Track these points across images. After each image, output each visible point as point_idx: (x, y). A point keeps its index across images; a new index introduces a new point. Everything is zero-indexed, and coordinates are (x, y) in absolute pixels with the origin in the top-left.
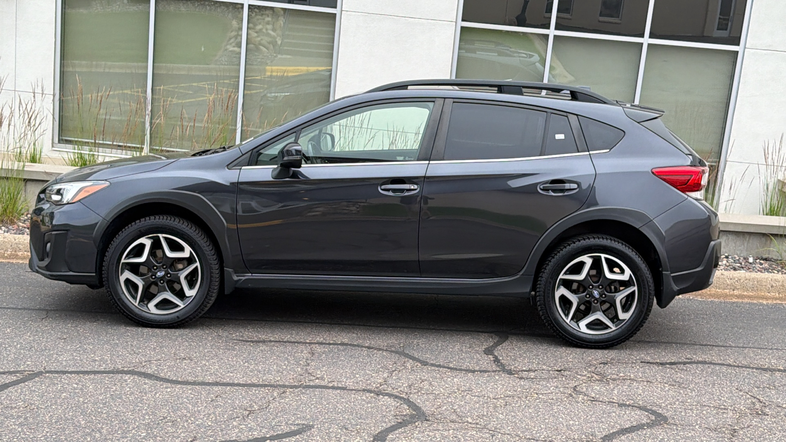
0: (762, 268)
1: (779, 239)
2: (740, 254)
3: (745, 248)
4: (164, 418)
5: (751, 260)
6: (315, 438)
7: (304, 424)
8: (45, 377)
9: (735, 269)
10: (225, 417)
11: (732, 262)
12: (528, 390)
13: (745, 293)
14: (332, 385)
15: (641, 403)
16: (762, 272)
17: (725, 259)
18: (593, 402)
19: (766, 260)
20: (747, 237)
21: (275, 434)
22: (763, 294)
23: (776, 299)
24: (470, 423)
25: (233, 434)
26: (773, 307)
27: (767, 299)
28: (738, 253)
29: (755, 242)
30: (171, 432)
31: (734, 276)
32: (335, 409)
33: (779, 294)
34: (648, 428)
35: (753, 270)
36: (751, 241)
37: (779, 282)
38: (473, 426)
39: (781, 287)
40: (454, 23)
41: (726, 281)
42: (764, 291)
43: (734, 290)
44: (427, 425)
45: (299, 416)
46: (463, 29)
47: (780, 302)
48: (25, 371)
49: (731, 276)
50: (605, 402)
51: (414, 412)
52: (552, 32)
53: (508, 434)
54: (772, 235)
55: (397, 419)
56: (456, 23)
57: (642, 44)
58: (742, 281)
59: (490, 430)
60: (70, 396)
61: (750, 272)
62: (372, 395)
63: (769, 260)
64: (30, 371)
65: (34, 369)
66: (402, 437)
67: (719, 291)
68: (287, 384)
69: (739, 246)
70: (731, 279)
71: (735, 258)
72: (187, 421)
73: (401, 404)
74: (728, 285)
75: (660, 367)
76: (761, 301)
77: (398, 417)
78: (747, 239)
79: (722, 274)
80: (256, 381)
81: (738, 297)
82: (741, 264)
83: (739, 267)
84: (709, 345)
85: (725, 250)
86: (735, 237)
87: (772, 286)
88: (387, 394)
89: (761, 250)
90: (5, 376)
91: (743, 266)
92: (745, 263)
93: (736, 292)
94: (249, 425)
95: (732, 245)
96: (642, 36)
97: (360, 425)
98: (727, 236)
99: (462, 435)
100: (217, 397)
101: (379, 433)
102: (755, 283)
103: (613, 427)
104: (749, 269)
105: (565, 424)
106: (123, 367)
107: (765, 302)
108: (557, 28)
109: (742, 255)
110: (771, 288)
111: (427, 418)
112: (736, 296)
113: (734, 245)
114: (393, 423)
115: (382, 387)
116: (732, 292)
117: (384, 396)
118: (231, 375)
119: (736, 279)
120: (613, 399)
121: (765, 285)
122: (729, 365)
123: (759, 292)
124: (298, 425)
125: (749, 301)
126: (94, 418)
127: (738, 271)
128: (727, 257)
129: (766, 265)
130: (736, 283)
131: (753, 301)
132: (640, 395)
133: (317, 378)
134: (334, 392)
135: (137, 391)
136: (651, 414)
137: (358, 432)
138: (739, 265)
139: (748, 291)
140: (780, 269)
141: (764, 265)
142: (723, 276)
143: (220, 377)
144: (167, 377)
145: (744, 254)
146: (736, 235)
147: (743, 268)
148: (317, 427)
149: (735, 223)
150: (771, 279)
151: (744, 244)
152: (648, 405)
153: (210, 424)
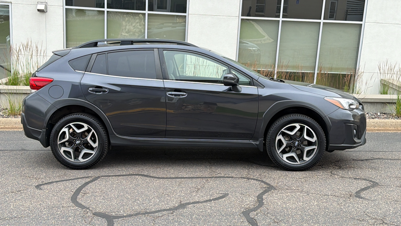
0: (384, 117)
1: (391, 104)
2: (373, 112)
3: (375, 109)
4: (163, 193)
5: (379, 114)
6: (232, 199)
7: (224, 193)
8: (102, 178)
9: (373, 118)
10: (189, 191)
11: (370, 116)
12: (312, 174)
13: (380, 128)
14: (226, 176)
15: (363, 177)
16: (385, 119)
17: (367, 114)
18: (343, 178)
19: (384, 114)
20: (376, 104)
21: (214, 198)
22: (388, 128)
23: (394, 130)
24: (295, 190)
25: (196, 198)
26: (394, 134)
27: (390, 130)
28: (372, 111)
29: (379, 106)
30: (169, 199)
31: (375, 121)
32: (233, 186)
33: (394, 128)
34: (372, 188)
35: (381, 118)
36: (377, 106)
37: (394, 123)
38: (297, 191)
39: (395, 125)
40: (238, 17)
41: (371, 123)
42: (388, 127)
43: (375, 127)
44: (277, 191)
45: (220, 190)
46: (242, 19)
47: (396, 132)
48: (92, 176)
49: (373, 121)
50: (348, 178)
51: (268, 186)
52: (281, 19)
53: (314, 193)
54: (387, 103)
55: (262, 189)
56: (239, 17)
57: (320, 22)
58: (378, 123)
59: (305, 192)
60: (117, 186)
61: (380, 119)
62: (246, 179)
63: (386, 114)
64: (94, 176)
65: (96, 175)
66: (269, 197)
67: (369, 128)
68: (207, 176)
69: (373, 108)
70: (373, 123)
71: (371, 114)
72: (173, 194)
73: (261, 183)
74: (372, 125)
75: (362, 162)
76: (388, 131)
77: (263, 189)
78: (376, 105)
79: (369, 121)
80: (193, 176)
81: (378, 130)
82: (375, 116)
83: (374, 117)
84: (377, 151)
85: (366, 110)
86: (370, 104)
87: (391, 125)
88: (252, 179)
89: (382, 110)
90: (85, 179)
91: (376, 117)
92: (376, 115)
93: (376, 128)
94: (201, 195)
95: (369, 108)
96: (320, 19)
97: (248, 192)
98: (367, 104)
99: (294, 195)
100: (180, 183)
101: (258, 196)
102: (384, 124)
103: (357, 188)
104: (379, 118)
105: (336, 188)
106: (133, 173)
107: (390, 132)
108: (283, 17)
109: (374, 112)
110: (391, 126)
111: (275, 188)
112: (376, 130)
113: (370, 108)
114: (262, 191)
115: (248, 176)
116: (374, 128)
117: (251, 180)
118: (181, 174)
119: (376, 123)
120: (350, 176)
121: (388, 125)
122: (390, 159)
123: (386, 128)
124: (221, 193)
125: (383, 132)
126: (133, 195)
127: (375, 119)
128: (368, 113)
129: (385, 116)
130: (376, 124)
131: (385, 132)
132: (361, 174)
133: (218, 174)
134: (229, 179)
135: (145, 182)
136: (370, 182)
137: (249, 196)
138: (374, 116)
139: (381, 127)
140: (392, 117)
141: (384, 116)
142: (370, 122)
143: (177, 175)
144: (154, 176)
145: (375, 112)
146: (371, 103)
147: (376, 118)
148: (230, 194)
149: (371, 99)
150: (391, 122)
151: (374, 107)
152: (367, 178)
153: (184, 195)
